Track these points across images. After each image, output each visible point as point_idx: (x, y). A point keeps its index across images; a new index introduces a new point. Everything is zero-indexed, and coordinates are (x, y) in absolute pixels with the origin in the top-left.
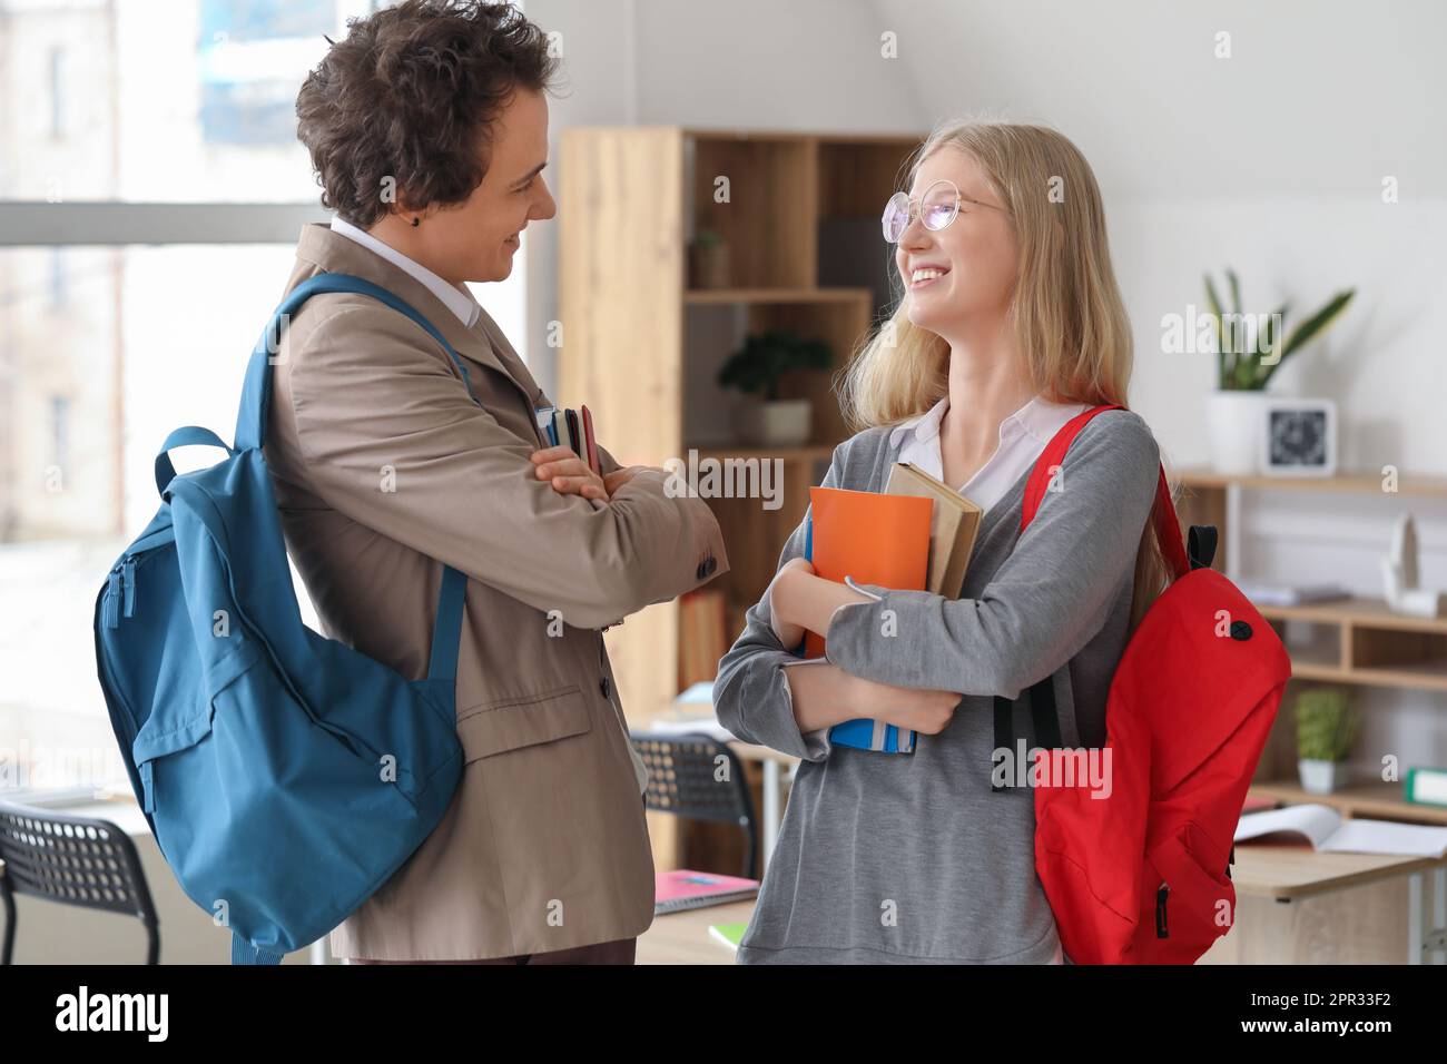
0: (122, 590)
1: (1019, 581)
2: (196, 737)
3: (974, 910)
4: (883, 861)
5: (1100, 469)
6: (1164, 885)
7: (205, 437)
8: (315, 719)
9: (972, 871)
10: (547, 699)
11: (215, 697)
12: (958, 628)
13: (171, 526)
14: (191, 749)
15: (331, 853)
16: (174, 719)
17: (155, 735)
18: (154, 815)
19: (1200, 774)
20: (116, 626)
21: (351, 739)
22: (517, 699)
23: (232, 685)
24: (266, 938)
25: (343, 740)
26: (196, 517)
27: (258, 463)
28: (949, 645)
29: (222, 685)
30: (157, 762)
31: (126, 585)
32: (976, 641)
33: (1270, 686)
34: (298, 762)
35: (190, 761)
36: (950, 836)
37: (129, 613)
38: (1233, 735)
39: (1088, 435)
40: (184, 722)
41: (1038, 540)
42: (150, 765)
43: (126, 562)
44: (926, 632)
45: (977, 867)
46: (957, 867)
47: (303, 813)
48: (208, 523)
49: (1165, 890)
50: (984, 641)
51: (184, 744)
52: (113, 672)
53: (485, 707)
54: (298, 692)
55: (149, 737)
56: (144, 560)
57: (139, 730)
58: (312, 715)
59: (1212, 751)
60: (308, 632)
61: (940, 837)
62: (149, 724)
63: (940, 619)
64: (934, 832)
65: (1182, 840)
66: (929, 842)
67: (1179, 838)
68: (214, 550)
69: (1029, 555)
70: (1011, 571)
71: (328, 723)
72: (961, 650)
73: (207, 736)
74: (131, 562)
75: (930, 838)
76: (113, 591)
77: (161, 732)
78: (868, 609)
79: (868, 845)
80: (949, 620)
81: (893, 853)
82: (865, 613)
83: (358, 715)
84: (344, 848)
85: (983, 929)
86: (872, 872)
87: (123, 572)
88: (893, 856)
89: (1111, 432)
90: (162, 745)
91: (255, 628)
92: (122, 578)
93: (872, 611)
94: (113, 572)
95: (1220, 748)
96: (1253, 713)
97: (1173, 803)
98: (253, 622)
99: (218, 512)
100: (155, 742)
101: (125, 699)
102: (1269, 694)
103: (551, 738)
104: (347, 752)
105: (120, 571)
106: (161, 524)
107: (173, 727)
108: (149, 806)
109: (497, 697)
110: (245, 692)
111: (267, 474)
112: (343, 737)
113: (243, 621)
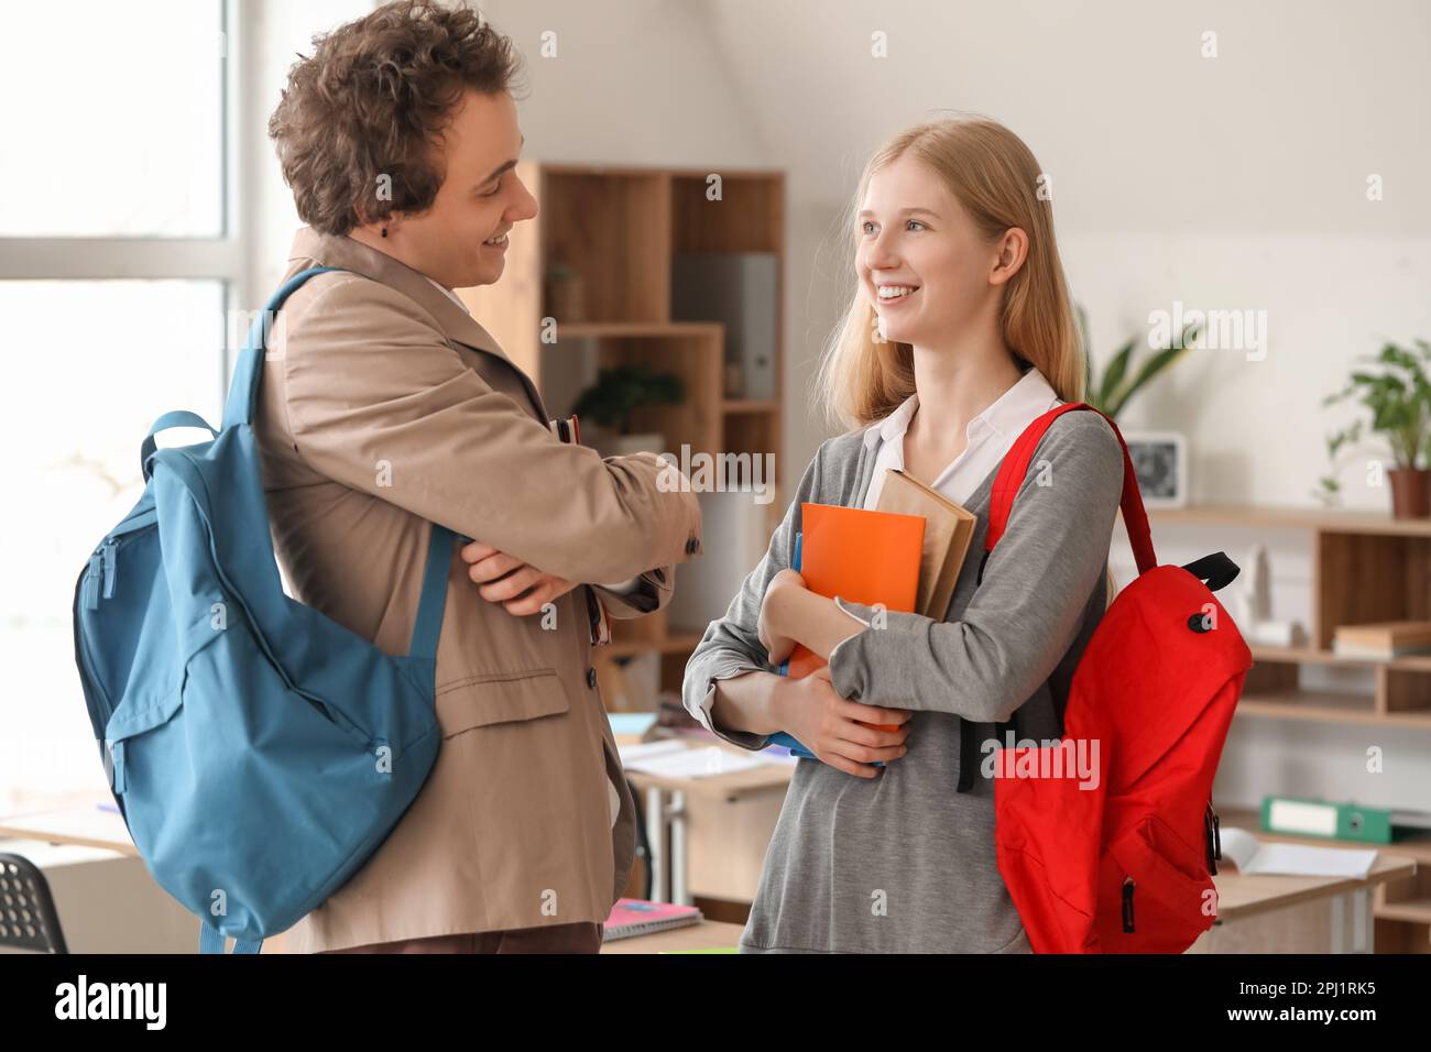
0: (103, 571)
1: (995, 607)
2: (167, 714)
3: (946, 913)
4: (859, 865)
5: (1066, 479)
6: (1129, 879)
7: (191, 419)
8: (291, 685)
9: (944, 874)
10: (524, 678)
11: (191, 659)
12: (946, 658)
13: (154, 508)
14: (162, 727)
15: (304, 823)
16: (147, 700)
17: (128, 715)
18: (124, 796)
19: (1161, 767)
20: (95, 607)
21: (325, 704)
22: (497, 675)
23: (209, 646)
24: (233, 924)
25: (320, 706)
26: (179, 481)
27: (246, 437)
28: (939, 677)
29: (199, 645)
30: (128, 743)
31: (106, 567)
32: (964, 673)
33: (1227, 677)
34: (272, 726)
35: (161, 740)
36: (922, 839)
37: (108, 594)
38: (1192, 726)
39: (1052, 441)
40: (156, 700)
41: (1014, 560)
42: (122, 744)
43: (108, 544)
44: (914, 661)
45: (949, 871)
46: (928, 870)
47: (274, 775)
48: (189, 486)
49: (1130, 886)
50: (972, 674)
51: (155, 722)
52: (89, 652)
53: (462, 683)
54: (275, 657)
55: (121, 718)
56: (127, 542)
57: (113, 711)
58: (288, 681)
59: (1172, 744)
60: (287, 598)
61: (913, 840)
62: (123, 705)
63: (926, 650)
64: (908, 835)
65: (1143, 833)
66: (904, 845)
67: (1140, 832)
68: (195, 512)
69: (1005, 577)
70: (989, 595)
71: (304, 690)
72: (950, 681)
73: (180, 709)
74: (113, 544)
75: (905, 841)
76: (94, 572)
77: (134, 713)
78: (859, 640)
79: (844, 849)
80: (937, 649)
81: (869, 857)
82: (857, 646)
83: (334, 683)
84: (319, 817)
85: (957, 932)
86: (849, 875)
87: (105, 554)
88: (869, 860)
89: (1073, 437)
90: (133, 725)
91: (235, 592)
92: (103, 560)
93: (863, 641)
94: (95, 554)
95: (1181, 740)
96: (1210, 704)
97: (1134, 796)
98: (233, 584)
99: (200, 474)
100: (128, 721)
101: (101, 682)
102: (1226, 686)
103: (528, 717)
104: (323, 718)
105: (101, 553)
106: (145, 507)
107: (145, 706)
108: (120, 788)
109: (475, 672)
110: (222, 652)
111: (254, 450)
112: (318, 702)
113: (222, 582)
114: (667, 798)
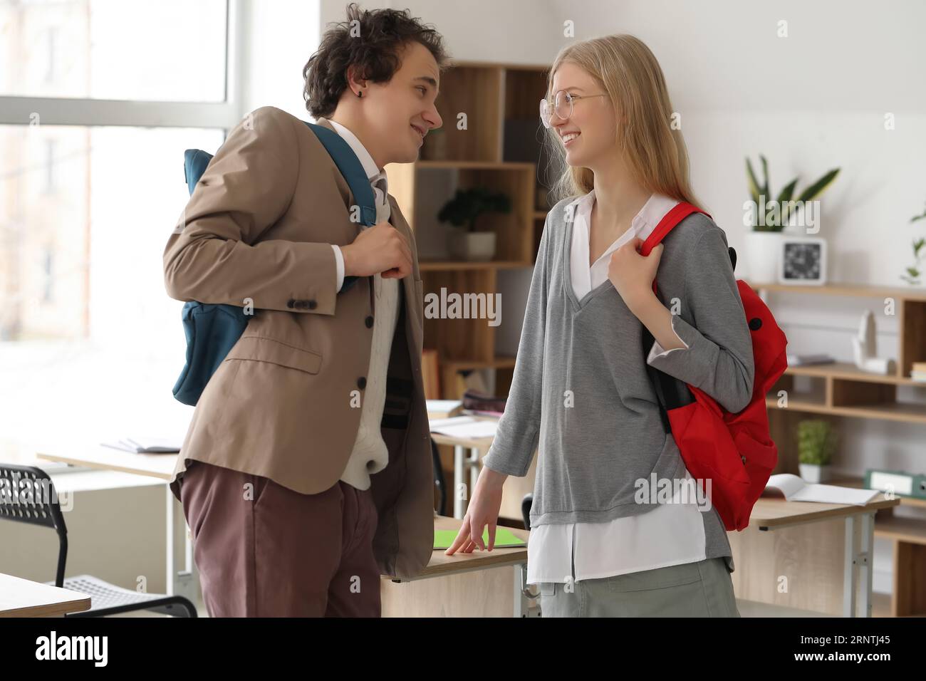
114: (468, 453)
